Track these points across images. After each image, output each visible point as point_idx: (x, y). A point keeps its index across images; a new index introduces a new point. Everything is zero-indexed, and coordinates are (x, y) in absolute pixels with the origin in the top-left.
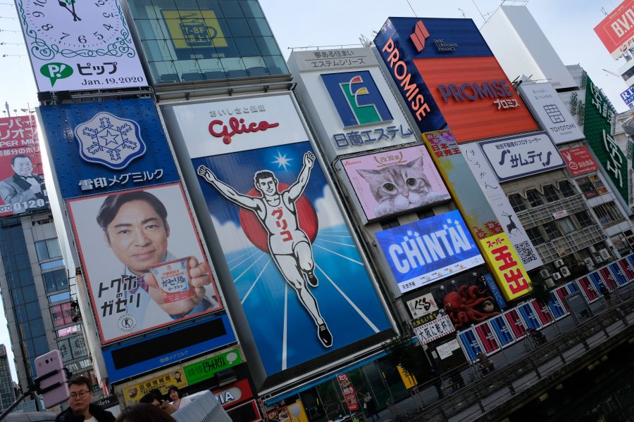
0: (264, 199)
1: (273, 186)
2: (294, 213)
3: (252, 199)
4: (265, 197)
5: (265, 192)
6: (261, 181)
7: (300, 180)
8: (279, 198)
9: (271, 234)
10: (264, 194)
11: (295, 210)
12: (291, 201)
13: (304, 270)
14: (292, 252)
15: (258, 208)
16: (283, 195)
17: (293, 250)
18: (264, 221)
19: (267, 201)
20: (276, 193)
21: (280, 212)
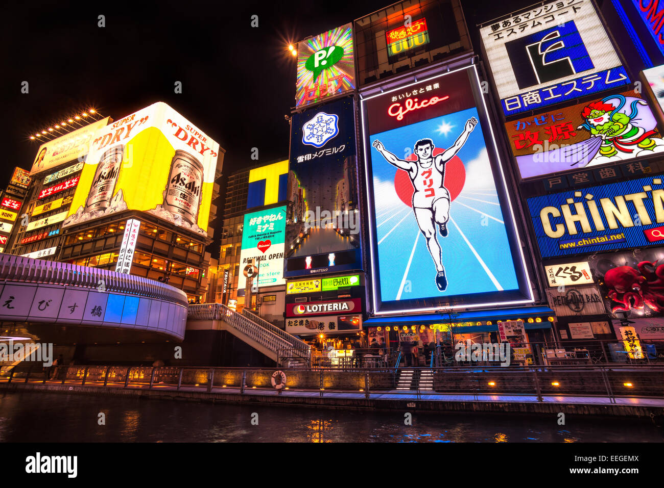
0: (418, 163)
1: (429, 151)
2: (442, 173)
3: (408, 162)
4: (419, 161)
5: (421, 156)
6: (420, 147)
7: (456, 145)
8: (432, 161)
9: (417, 191)
10: (419, 158)
11: (444, 170)
12: (442, 162)
13: (438, 223)
14: (431, 207)
15: (411, 170)
16: (435, 158)
17: (432, 205)
18: (413, 180)
19: (420, 164)
20: (431, 157)
21: (430, 172)
